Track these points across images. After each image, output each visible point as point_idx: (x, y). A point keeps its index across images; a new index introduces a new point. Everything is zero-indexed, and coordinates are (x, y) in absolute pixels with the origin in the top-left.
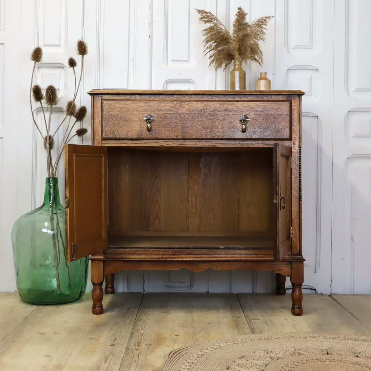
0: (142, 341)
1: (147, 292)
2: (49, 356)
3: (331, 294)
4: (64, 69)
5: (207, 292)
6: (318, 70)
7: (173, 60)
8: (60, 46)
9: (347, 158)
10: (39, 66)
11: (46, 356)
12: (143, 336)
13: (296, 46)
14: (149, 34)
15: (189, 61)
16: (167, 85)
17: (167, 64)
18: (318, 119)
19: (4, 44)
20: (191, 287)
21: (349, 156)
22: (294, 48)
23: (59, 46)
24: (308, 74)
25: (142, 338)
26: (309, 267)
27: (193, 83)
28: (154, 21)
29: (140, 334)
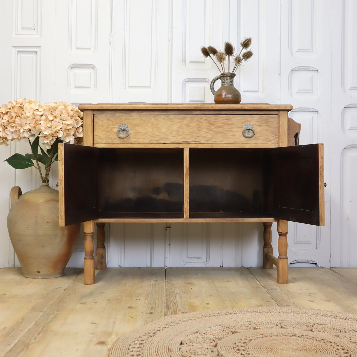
0: (177, 310)
1: (168, 267)
2: (95, 324)
3: (330, 267)
4: (94, 69)
5: (221, 266)
6: (318, 71)
7: (191, 62)
8: (91, 49)
9: (343, 148)
10: (72, 67)
11: (92, 323)
12: (177, 304)
13: (299, 50)
14: (170, 39)
15: (204, 63)
16: (185, 83)
17: (185, 65)
18: (318, 113)
19: (41, 47)
20: (207, 263)
21: (345, 146)
22: (296, 52)
23: (89, 49)
24: (309, 74)
25: (176, 306)
26: (310, 244)
27: (208, 82)
28: (174, 27)
29: (173, 304)
